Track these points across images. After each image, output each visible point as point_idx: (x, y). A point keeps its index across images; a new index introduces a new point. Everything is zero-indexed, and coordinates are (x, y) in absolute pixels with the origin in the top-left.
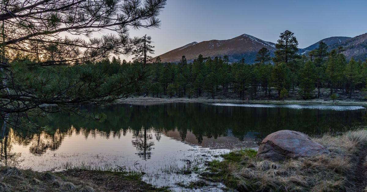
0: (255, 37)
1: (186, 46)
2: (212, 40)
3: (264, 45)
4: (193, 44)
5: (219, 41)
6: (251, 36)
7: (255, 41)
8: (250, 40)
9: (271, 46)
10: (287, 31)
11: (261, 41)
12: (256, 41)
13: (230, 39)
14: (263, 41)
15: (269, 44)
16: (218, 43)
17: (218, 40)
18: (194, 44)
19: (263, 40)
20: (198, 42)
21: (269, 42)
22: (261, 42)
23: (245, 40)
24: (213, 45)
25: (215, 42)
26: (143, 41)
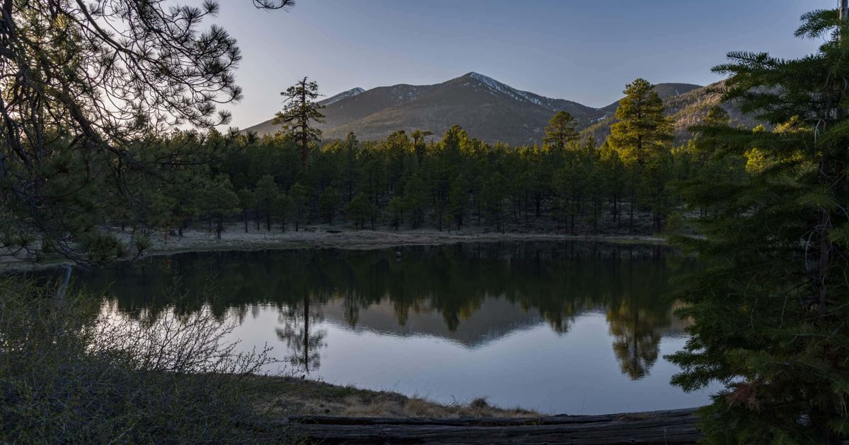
0: (495, 81)
1: (337, 96)
2: (398, 85)
3: (516, 98)
4: (353, 93)
5: (415, 87)
6: (487, 78)
7: (495, 89)
8: (485, 87)
9: (530, 102)
10: (640, 79)
11: (509, 89)
12: (497, 90)
13: (441, 83)
14: (514, 89)
15: (527, 98)
16: (413, 91)
17: (412, 86)
18: (356, 94)
19: (513, 87)
20: (366, 89)
21: (527, 93)
22: (509, 93)
23: (474, 86)
24: (400, 97)
25: (404, 88)
26: (299, 93)
